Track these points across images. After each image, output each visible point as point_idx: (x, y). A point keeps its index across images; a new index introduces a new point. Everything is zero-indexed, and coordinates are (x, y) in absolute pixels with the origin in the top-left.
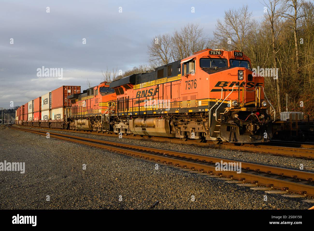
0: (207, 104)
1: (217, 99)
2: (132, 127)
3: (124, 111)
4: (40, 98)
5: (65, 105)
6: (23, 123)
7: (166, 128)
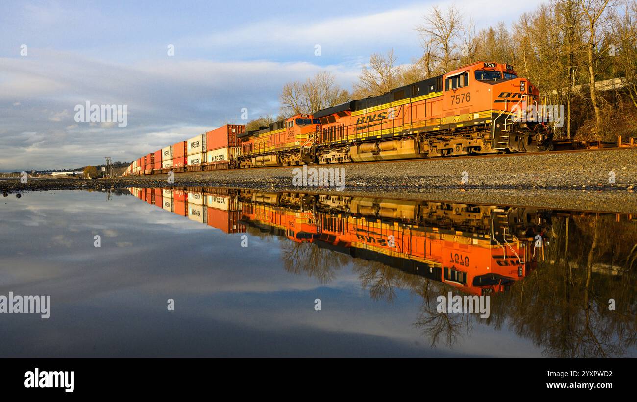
0: (490, 116)
1: (500, 111)
2: (355, 154)
3: (335, 139)
4: (185, 142)
5: (229, 145)
6: (152, 173)
7: (415, 148)
